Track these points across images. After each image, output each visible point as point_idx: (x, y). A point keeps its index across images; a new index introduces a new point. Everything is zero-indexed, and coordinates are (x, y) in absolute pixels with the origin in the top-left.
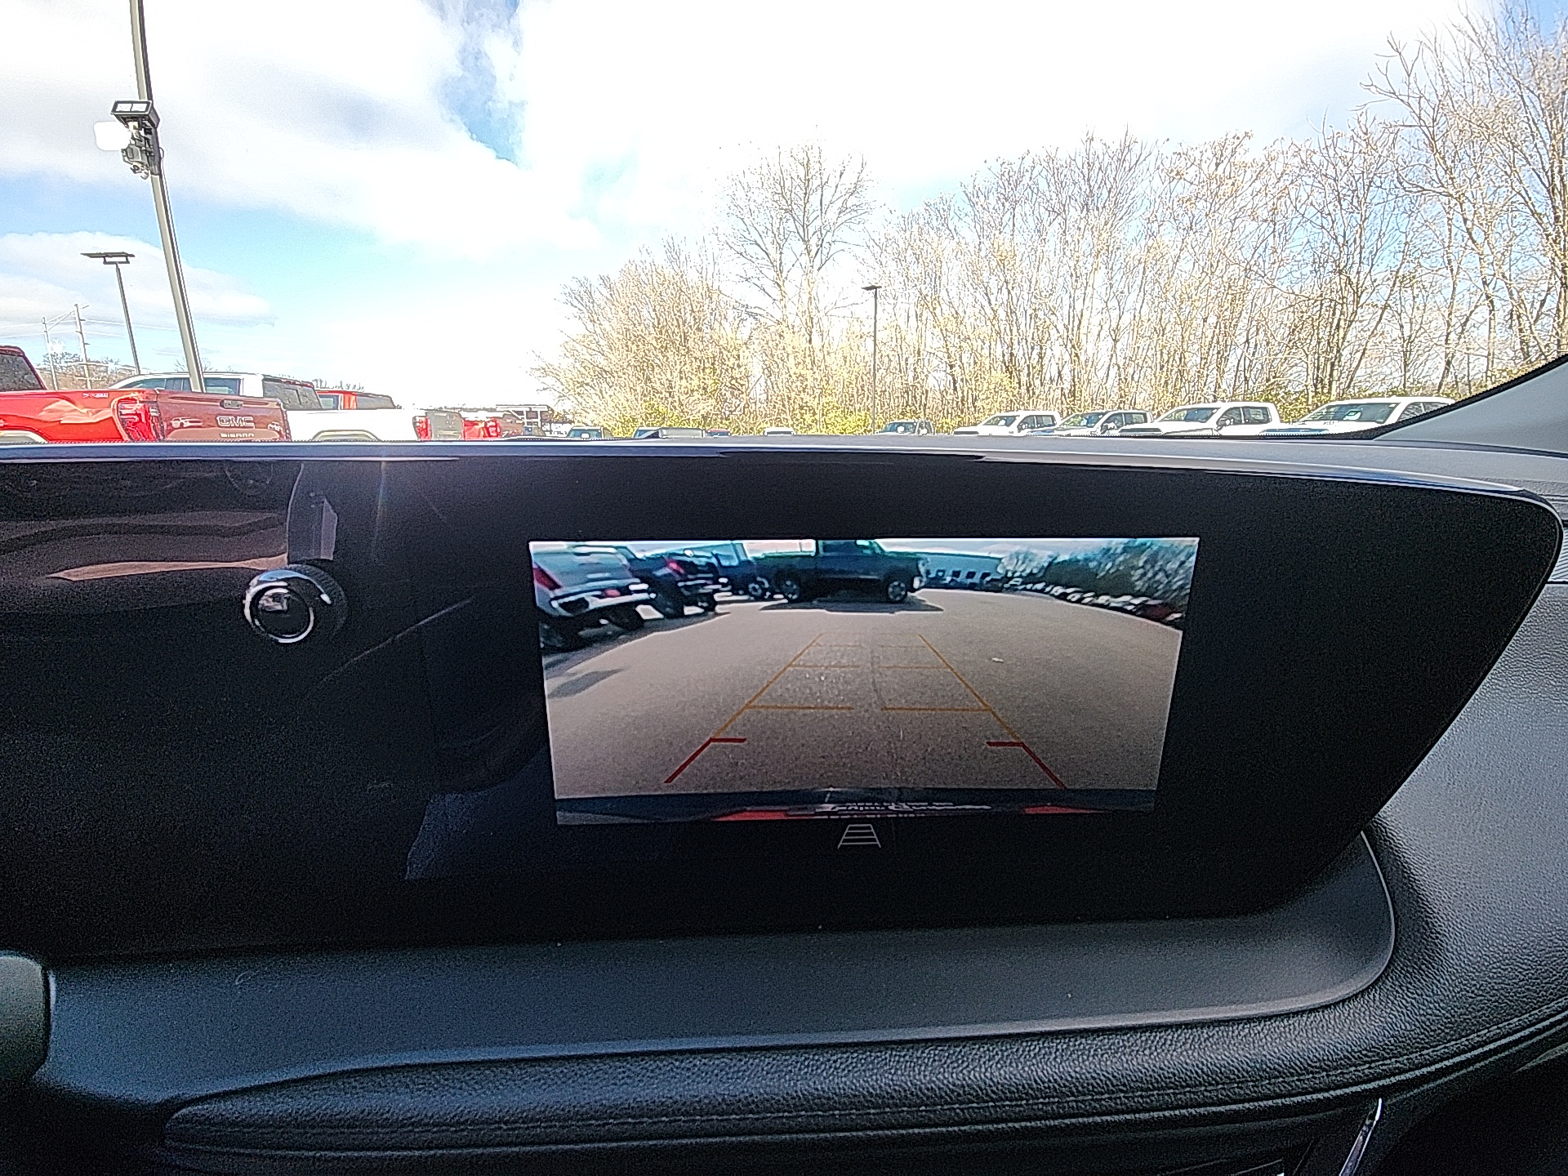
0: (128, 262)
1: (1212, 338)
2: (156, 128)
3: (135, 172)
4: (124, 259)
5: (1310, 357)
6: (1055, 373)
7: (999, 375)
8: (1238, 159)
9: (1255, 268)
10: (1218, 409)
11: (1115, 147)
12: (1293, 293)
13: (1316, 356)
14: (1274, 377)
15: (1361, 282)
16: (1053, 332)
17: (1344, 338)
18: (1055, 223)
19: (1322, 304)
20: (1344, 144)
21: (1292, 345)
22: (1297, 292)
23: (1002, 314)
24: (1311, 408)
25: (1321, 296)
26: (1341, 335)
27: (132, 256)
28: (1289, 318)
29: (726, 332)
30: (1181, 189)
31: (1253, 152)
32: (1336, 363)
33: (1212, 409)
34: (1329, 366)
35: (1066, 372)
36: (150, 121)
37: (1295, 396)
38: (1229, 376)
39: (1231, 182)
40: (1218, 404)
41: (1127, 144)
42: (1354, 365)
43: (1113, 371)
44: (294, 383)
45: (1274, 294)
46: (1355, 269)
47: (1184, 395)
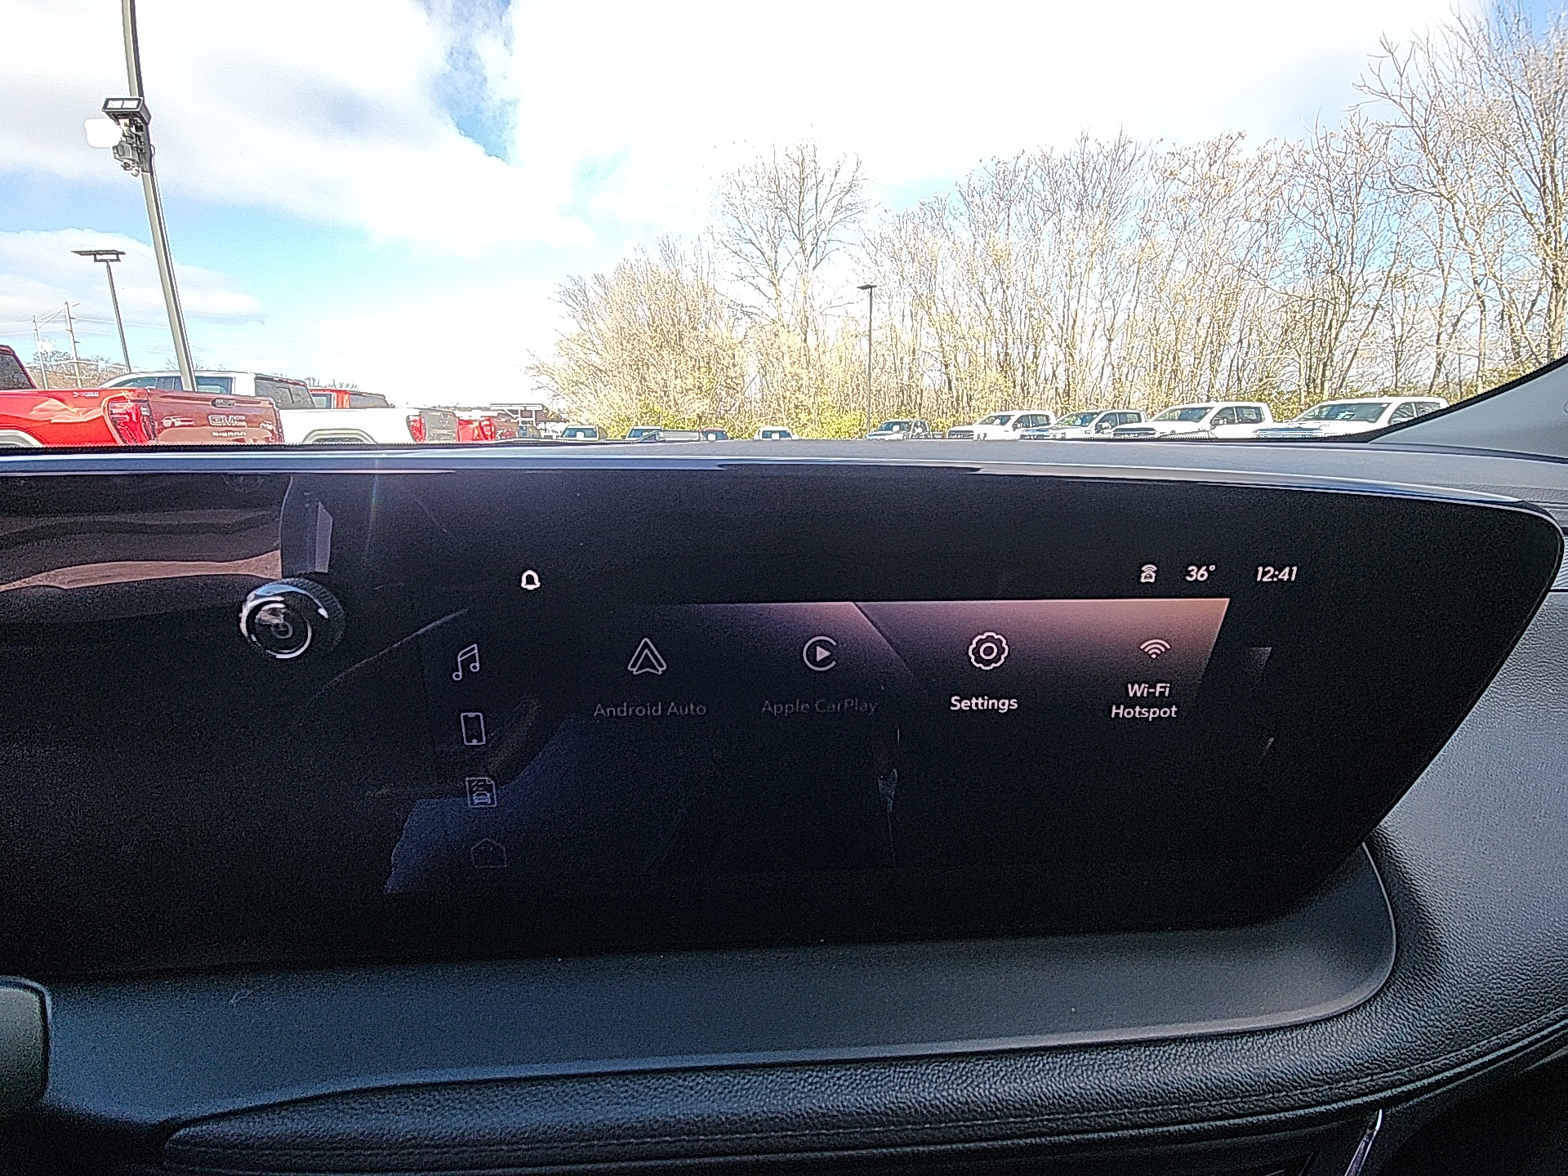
0: (118, 260)
1: (1206, 338)
2: (147, 124)
3: (125, 169)
4: (114, 257)
5: (1302, 357)
6: (1049, 372)
7: (994, 374)
8: (1231, 159)
9: (1248, 268)
10: (1211, 408)
11: (1109, 147)
12: (1286, 293)
13: (1309, 356)
14: (1267, 377)
15: (1353, 283)
16: (1048, 332)
17: (1336, 339)
18: (1050, 224)
19: (1314, 304)
20: (1338, 144)
21: (1285, 344)
22: (1290, 293)
23: (997, 314)
24: (1303, 407)
25: (1314, 296)
26: (1333, 336)
27: (123, 253)
28: (1282, 318)
29: (720, 331)
30: (1174, 189)
31: (1247, 152)
32: (1329, 363)
33: (1206, 409)
34: (1321, 366)
35: (1060, 371)
36: (142, 118)
37: (1287, 396)
38: (1222, 377)
39: (1223, 182)
40: (1212, 404)
41: (1122, 143)
42: (1346, 365)
43: (1108, 371)
44: (287, 382)
45: (1267, 294)
46: (1347, 271)
47: (1177, 394)
